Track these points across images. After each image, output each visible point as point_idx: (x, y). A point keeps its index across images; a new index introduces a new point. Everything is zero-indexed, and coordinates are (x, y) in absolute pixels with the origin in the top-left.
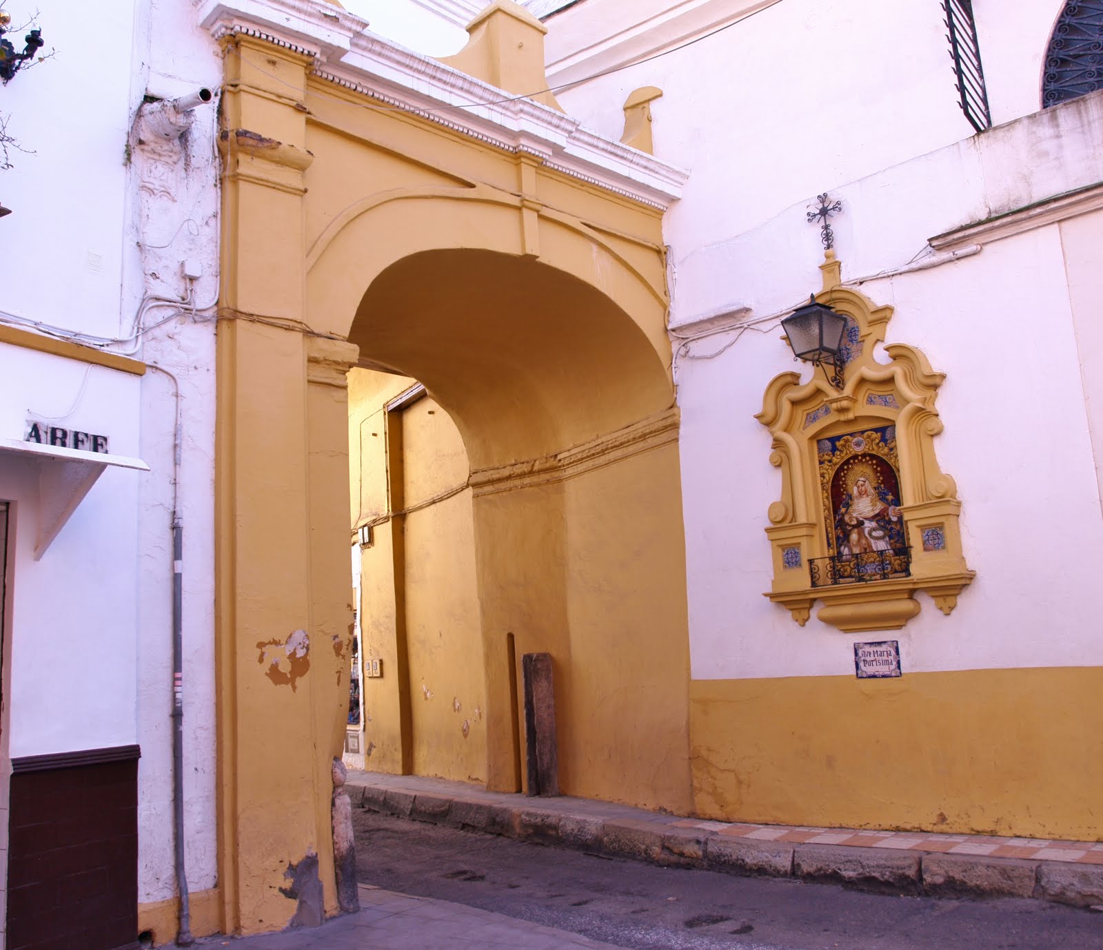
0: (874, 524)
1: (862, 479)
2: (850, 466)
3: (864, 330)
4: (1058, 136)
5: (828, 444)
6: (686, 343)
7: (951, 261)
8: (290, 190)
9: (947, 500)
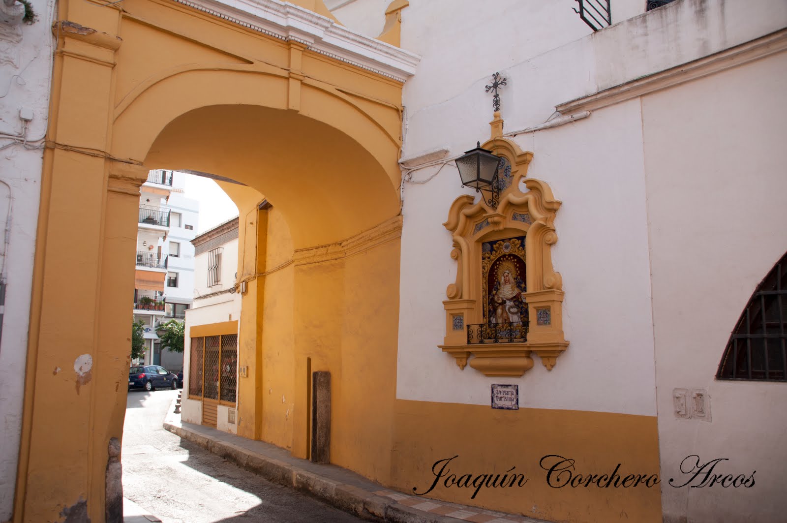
0: (512, 303)
1: (507, 271)
2: (501, 262)
3: (514, 168)
4: (646, 35)
5: (489, 246)
6: (410, 173)
7: (571, 122)
8: (106, 64)
9: (554, 290)
